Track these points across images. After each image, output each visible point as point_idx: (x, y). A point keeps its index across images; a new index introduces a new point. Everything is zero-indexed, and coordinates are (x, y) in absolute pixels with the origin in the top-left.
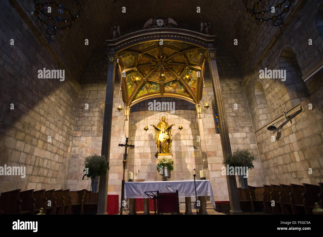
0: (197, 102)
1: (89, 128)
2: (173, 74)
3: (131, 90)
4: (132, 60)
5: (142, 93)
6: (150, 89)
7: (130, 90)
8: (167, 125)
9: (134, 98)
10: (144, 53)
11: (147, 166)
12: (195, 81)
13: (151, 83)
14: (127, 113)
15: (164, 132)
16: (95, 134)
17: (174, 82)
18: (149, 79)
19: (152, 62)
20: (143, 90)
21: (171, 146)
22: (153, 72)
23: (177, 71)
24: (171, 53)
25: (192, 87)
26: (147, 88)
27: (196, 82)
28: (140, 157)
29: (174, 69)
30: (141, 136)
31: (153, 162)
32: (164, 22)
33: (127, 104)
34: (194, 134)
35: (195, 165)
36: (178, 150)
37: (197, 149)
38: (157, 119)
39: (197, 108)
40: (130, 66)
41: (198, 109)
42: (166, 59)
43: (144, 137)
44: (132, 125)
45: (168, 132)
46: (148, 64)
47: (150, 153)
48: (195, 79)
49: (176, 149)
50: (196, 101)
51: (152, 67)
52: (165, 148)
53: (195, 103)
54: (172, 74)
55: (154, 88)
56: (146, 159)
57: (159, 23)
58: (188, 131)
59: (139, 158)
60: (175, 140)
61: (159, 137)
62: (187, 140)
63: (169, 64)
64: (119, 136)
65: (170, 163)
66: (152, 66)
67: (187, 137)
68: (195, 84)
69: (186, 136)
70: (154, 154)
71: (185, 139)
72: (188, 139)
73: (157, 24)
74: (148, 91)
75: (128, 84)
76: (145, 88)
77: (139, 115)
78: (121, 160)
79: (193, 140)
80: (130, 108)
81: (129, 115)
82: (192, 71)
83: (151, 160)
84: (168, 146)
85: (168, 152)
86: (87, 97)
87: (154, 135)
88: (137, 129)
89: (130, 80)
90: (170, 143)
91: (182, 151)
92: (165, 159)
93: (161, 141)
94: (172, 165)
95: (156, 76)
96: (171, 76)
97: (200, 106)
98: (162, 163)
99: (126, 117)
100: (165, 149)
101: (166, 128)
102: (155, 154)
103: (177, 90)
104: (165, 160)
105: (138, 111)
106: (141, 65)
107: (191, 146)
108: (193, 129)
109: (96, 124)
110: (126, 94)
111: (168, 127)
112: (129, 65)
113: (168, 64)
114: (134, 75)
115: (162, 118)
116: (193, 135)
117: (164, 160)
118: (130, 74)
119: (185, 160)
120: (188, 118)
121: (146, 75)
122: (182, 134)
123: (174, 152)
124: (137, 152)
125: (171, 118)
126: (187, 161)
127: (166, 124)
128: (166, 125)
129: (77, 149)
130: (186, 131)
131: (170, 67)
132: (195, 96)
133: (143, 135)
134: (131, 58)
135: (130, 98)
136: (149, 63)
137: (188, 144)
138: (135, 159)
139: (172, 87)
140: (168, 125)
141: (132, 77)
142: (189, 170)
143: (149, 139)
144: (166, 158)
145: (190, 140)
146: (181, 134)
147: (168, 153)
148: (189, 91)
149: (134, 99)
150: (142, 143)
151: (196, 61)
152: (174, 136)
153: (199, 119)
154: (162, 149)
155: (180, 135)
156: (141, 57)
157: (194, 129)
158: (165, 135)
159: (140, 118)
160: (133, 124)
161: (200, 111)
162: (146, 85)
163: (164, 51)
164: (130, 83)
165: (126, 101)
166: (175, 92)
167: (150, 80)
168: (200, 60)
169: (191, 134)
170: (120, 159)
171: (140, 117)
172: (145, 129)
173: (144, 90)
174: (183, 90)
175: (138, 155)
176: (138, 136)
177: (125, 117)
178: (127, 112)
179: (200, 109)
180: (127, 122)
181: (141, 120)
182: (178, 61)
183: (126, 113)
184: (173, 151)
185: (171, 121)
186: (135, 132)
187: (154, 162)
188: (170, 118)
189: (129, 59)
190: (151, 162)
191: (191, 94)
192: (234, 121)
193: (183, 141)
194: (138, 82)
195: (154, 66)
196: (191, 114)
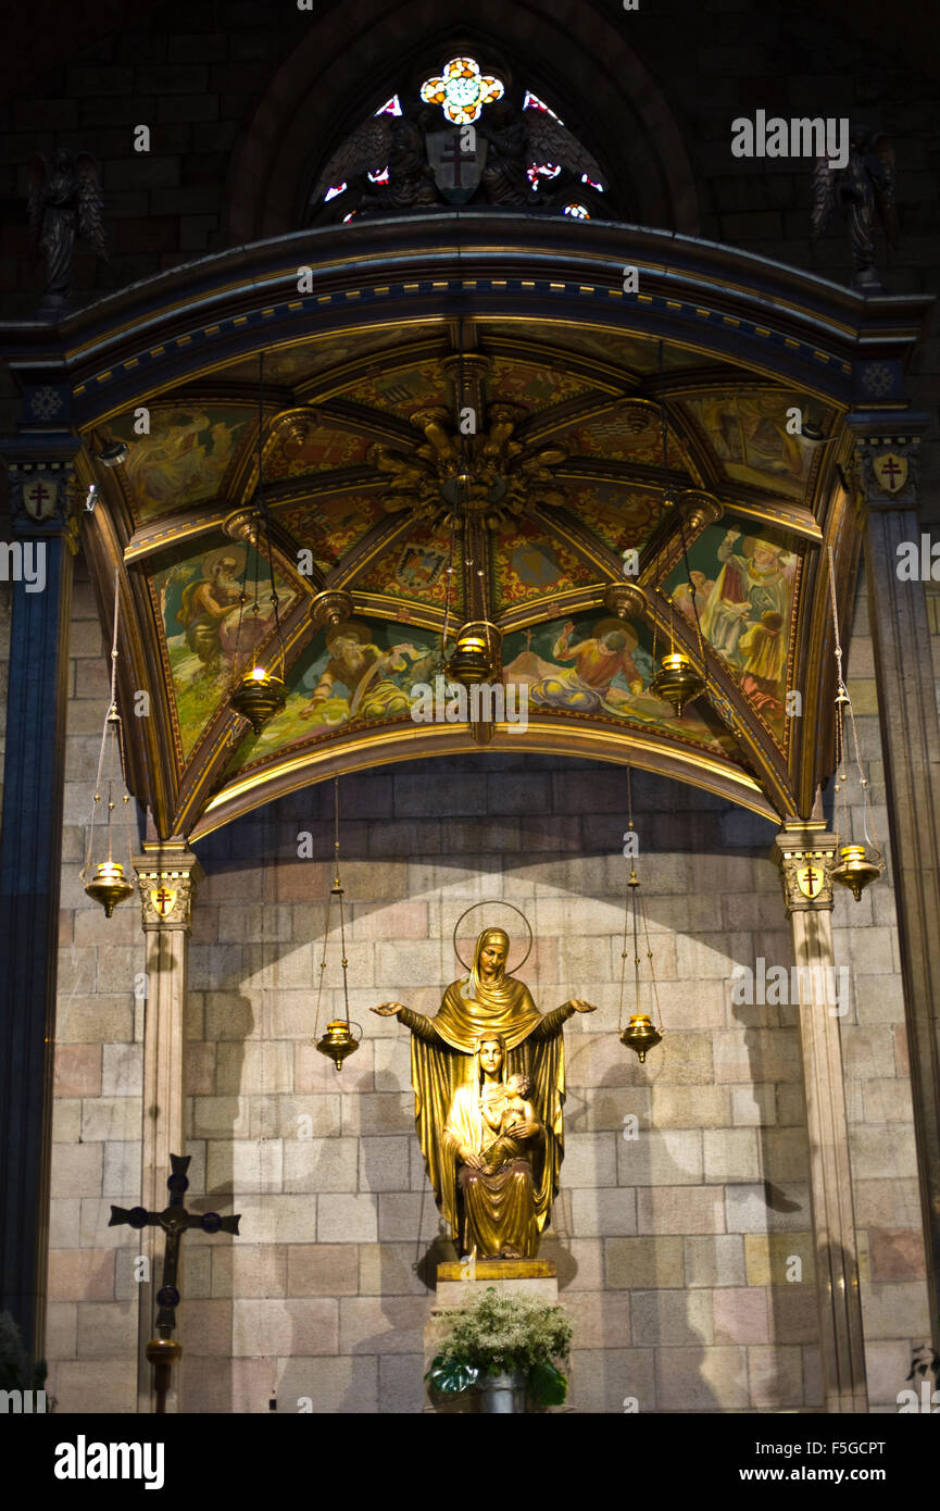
0: (789, 803)
2: (581, 556)
3: (199, 698)
4: (209, 450)
5: (304, 716)
6: (376, 679)
7: (191, 696)
8: (525, 1006)
9: (225, 765)
10: (320, 399)
11: (348, 1361)
12: (774, 622)
13: (381, 632)
14: (162, 898)
15: (498, 1076)
17: (587, 622)
18: (364, 603)
19: (385, 464)
20: (307, 692)
21: (556, 1191)
22: (400, 540)
23: (611, 535)
24: (556, 397)
25: (749, 674)
26: (348, 679)
27: (783, 628)
28: (285, 1286)
29: (589, 520)
30: (295, 1092)
31: (401, 1328)
32: (489, 153)
33: (163, 821)
34: (768, 1073)
35: (768, 1350)
36: (623, 1218)
37: (790, 1207)
38: (435, 934)
39: (788, 856)
40: (196, 497)
41: (802, 873)
42: (513, 437)
43: (316, 1101)
44: (205, 992)
45: (534, 1070)
46: (353, 482)
47: (377, 1251)
48: (778, 611)
49: (603, 1207)
50: (783, 792)
51: (393, 506)
52: (496, 1214)
53: (777, 811)
54: (568, 561)
55: (406, 673)
56: (339, 1298)
57: (444, 160)
58: (720, 1048)
59: (279, 1289)
60: (597, 1131)
61: (454, 1114)
62: (706, 1133)
63: (544, 475)
64: (94, 1090)
65: (540, 1345)
66: (391, 493)
68: (776, 648)
69: (695, 1091)
70: (408, 1260)
71: (683, 1123)
72: (720, 1121)
73: (431, 177)
74: (357, 700)
75: (174, 642)
76: (327, 679)
77: (277, 901)
78: (109, 1307)
79: (763, 1128)
80: (191, 858)
81: (180, 914)
82: (750, 538)
83: (386, 1310)
84: (531, 1196)
85: (529, 1245)
87: (409, 1086)
88: (257, 1030)
89: (191, 611)
90: (547, 1173)
91: (663, 1225)
92: (499, 1312)
93: (466, 1151)
94: (560, 1364)
95: (429, 570)
96: (565, 572)
97: (818, 839)
98: (473, 1347)
99: (161, 942)
100: (497, 1224)
101: (514, 1031)
102: (423, 1254)
103: (616, 693)
104: (501, 1320)
105: (264, 863)
106: (295, 493)
107: (741, 1184)
108: (763, 1033)
110: (154, 737)
111: (534, 1024)
112: (187, 489)
113: (529, 478)
114: (231, 569)
115: (483, 943)
116: (758, 1081)
117: (489, 1318)
118: (195, 560)
119: (682, 1312)
120: (723, 931)
121: (337, 565)
122: (661, 1074)
123: (583, 1238)
124: (256, 1239)
125: (568, 927)
126: (697, 1319)
127: (518, 996)
128: (516, 1010)
130: (704, 1049)
131: (555, 500)
132: (774, 753)
133: (306, 1083)
134: (206, 439)
135: (192, 764)
136: (362, 470)
137: (716, 1169)
138: (241, 1305)
139: (568, 665)
140: (534, 1008)
141: (206, 589)
142: (720, 1392)
143: (363, 1121)
144: (504, 1305)
145: (730, 1127)
146: (650, 1075)
147: (525, 1257)
148: (726, 707)
149: (228, 771)
150: (299, 1159)
151: (778, 465)
152: (590, 1095)
153: (807, 957)
154: (474, 1223)
155: (646, 1084)
156: (295, 432)
157: (769, 1028)
158: (504, 1105)
159: (285, 932)
160: (214, 984)
161: (818, 886)
162: (339, 648)
163: (495, 381)
164: (191, 641)
165: (160, 796)
166: (598, 709)
167: (376, 606)
168: (808, 463)
169: (746, 1074)
170: (109, 1302)
171: (282, 920)
172: (325, 1046)
173: (322, 692)
175: (270, 1269)
176: (269, 1096)
177: (152, 936)
178: (169, 898)
179: (819, 873)
180: (171, 984)
181: (295, 941)
182: (618, 455)
183: (157, 906)
184: (577, 1232)
185: (567, 956)
186: (241, 1057)
187: (407, 1328)
188: (556, 932)
189: (187, 445)
190: (384, 1324)
191: (742, 731)
193: (671, 1140)
194: (267, 705)
195: (405, 492)
196: (751, 889)
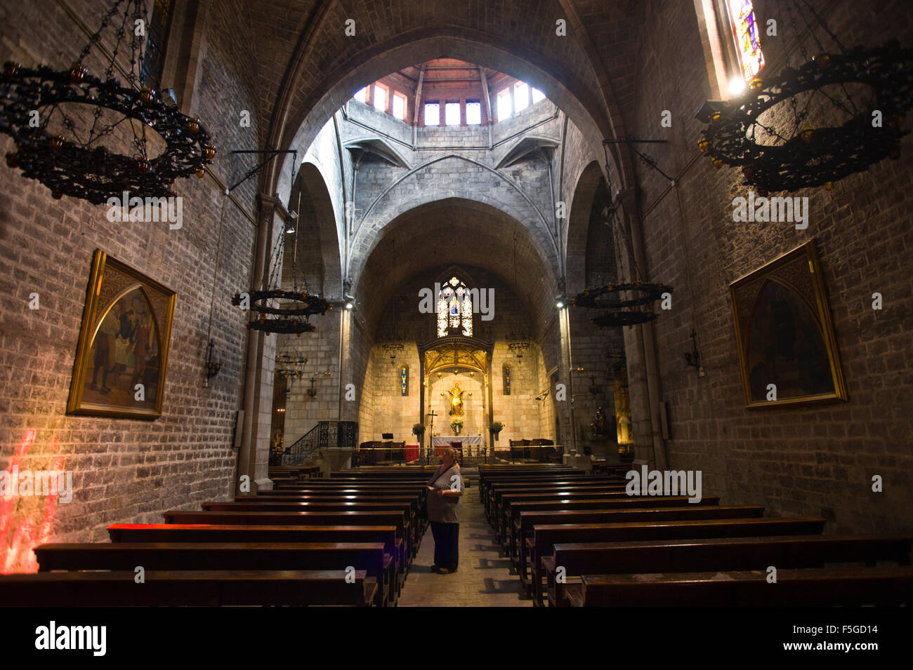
1: (388, 388)
5: (439, 364)
15: (457, 397)
16: (395, 394)
17: (466, 356)
25: (481, 361)
27: (484, 358)
31: (447, 420)
45: (461, 396)
52: (457, 410)
55: (449, 360)
61: (453, 401)
65: (461, 422)
67: (477, 398)
84: (460, 409)
85: (460, 414)
86: (384, 357)
90: (462, 407)
91: (473, 411)
93: (454, 405)
94: (463, 424)
98: (454, 423)
100: (457, 412)
101: (459, 393)
109: (395, 383)
119: (474, 419)
129: (379, 407)
137: (478, 405)
139: (464, 360)
154: (455, 411)
158: (458, 400)
174: (474, 362)
192: (521, 383)
193: (474, 402)
